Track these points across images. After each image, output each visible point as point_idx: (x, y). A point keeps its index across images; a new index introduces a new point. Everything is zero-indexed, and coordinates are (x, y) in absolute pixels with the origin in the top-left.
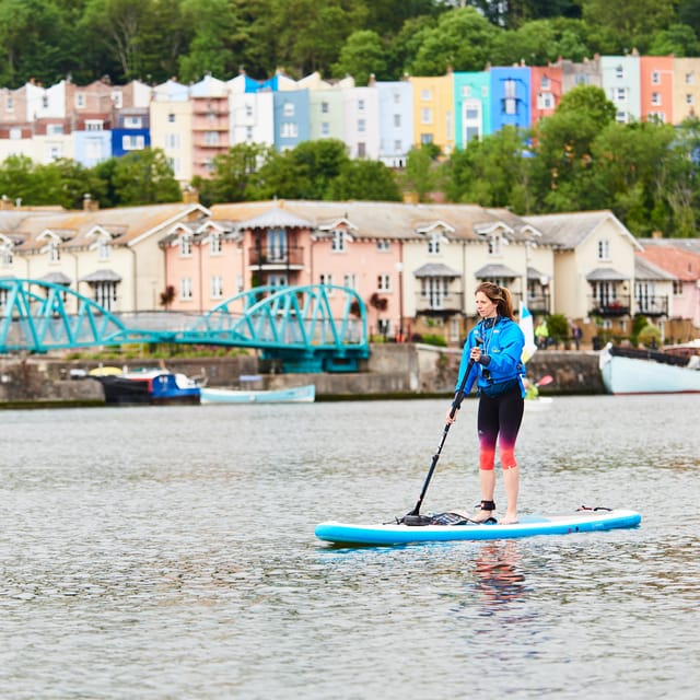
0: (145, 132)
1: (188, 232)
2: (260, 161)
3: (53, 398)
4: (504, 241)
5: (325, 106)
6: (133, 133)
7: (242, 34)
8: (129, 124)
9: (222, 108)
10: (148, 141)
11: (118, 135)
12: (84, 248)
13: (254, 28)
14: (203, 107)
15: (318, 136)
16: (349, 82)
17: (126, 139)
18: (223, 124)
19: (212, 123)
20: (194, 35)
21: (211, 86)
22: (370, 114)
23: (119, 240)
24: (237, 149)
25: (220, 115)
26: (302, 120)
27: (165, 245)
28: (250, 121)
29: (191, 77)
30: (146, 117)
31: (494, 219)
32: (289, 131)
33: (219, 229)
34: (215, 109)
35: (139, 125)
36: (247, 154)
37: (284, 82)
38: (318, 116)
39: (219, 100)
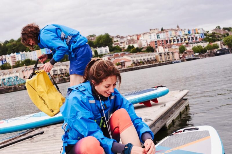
0: (6, 61)
1: (25, 69)
2: (20, 62)
3: (19, 90)
4: (61, 65)
5: (27, 55)
6: (4, 61)
7: (13, 48)
8: (4, 60)
9: (15, 57)
10: (6, 62)
11: (2, 61)
12: (13, 73)
13: (15, 47)
14: (12, 57)
15: (26, 59)
16: (28, 52)
17: (4, 62)
18: (15, 59)
19: (14, 59)
20: (8, 49)
21: (12, 54)
22: (32, 55)
23: (17, 72)
24: (17, 61)
25: (14, 58)
26: (24, 57)
27: (23, 71)
28: (18, 58)
29: (9, 54)
30: (6, 59)
31: (59, 63)
32: (23, 58)
33: (29, 69)
34: (14, 57)
35: (5, 60)
36: (19, 62)
37: (21, 53)
38: (26, 56)
39: (14, 56)
